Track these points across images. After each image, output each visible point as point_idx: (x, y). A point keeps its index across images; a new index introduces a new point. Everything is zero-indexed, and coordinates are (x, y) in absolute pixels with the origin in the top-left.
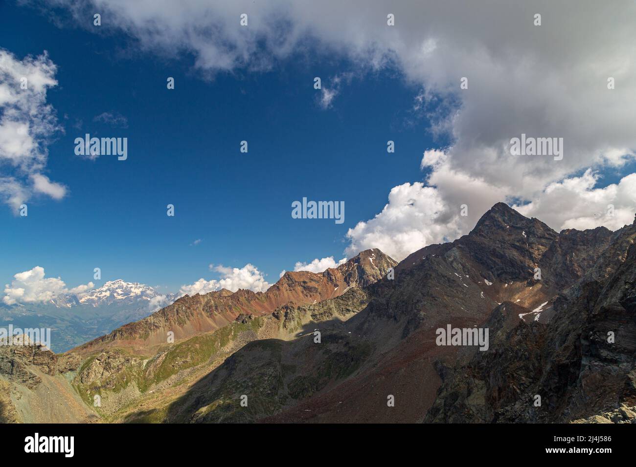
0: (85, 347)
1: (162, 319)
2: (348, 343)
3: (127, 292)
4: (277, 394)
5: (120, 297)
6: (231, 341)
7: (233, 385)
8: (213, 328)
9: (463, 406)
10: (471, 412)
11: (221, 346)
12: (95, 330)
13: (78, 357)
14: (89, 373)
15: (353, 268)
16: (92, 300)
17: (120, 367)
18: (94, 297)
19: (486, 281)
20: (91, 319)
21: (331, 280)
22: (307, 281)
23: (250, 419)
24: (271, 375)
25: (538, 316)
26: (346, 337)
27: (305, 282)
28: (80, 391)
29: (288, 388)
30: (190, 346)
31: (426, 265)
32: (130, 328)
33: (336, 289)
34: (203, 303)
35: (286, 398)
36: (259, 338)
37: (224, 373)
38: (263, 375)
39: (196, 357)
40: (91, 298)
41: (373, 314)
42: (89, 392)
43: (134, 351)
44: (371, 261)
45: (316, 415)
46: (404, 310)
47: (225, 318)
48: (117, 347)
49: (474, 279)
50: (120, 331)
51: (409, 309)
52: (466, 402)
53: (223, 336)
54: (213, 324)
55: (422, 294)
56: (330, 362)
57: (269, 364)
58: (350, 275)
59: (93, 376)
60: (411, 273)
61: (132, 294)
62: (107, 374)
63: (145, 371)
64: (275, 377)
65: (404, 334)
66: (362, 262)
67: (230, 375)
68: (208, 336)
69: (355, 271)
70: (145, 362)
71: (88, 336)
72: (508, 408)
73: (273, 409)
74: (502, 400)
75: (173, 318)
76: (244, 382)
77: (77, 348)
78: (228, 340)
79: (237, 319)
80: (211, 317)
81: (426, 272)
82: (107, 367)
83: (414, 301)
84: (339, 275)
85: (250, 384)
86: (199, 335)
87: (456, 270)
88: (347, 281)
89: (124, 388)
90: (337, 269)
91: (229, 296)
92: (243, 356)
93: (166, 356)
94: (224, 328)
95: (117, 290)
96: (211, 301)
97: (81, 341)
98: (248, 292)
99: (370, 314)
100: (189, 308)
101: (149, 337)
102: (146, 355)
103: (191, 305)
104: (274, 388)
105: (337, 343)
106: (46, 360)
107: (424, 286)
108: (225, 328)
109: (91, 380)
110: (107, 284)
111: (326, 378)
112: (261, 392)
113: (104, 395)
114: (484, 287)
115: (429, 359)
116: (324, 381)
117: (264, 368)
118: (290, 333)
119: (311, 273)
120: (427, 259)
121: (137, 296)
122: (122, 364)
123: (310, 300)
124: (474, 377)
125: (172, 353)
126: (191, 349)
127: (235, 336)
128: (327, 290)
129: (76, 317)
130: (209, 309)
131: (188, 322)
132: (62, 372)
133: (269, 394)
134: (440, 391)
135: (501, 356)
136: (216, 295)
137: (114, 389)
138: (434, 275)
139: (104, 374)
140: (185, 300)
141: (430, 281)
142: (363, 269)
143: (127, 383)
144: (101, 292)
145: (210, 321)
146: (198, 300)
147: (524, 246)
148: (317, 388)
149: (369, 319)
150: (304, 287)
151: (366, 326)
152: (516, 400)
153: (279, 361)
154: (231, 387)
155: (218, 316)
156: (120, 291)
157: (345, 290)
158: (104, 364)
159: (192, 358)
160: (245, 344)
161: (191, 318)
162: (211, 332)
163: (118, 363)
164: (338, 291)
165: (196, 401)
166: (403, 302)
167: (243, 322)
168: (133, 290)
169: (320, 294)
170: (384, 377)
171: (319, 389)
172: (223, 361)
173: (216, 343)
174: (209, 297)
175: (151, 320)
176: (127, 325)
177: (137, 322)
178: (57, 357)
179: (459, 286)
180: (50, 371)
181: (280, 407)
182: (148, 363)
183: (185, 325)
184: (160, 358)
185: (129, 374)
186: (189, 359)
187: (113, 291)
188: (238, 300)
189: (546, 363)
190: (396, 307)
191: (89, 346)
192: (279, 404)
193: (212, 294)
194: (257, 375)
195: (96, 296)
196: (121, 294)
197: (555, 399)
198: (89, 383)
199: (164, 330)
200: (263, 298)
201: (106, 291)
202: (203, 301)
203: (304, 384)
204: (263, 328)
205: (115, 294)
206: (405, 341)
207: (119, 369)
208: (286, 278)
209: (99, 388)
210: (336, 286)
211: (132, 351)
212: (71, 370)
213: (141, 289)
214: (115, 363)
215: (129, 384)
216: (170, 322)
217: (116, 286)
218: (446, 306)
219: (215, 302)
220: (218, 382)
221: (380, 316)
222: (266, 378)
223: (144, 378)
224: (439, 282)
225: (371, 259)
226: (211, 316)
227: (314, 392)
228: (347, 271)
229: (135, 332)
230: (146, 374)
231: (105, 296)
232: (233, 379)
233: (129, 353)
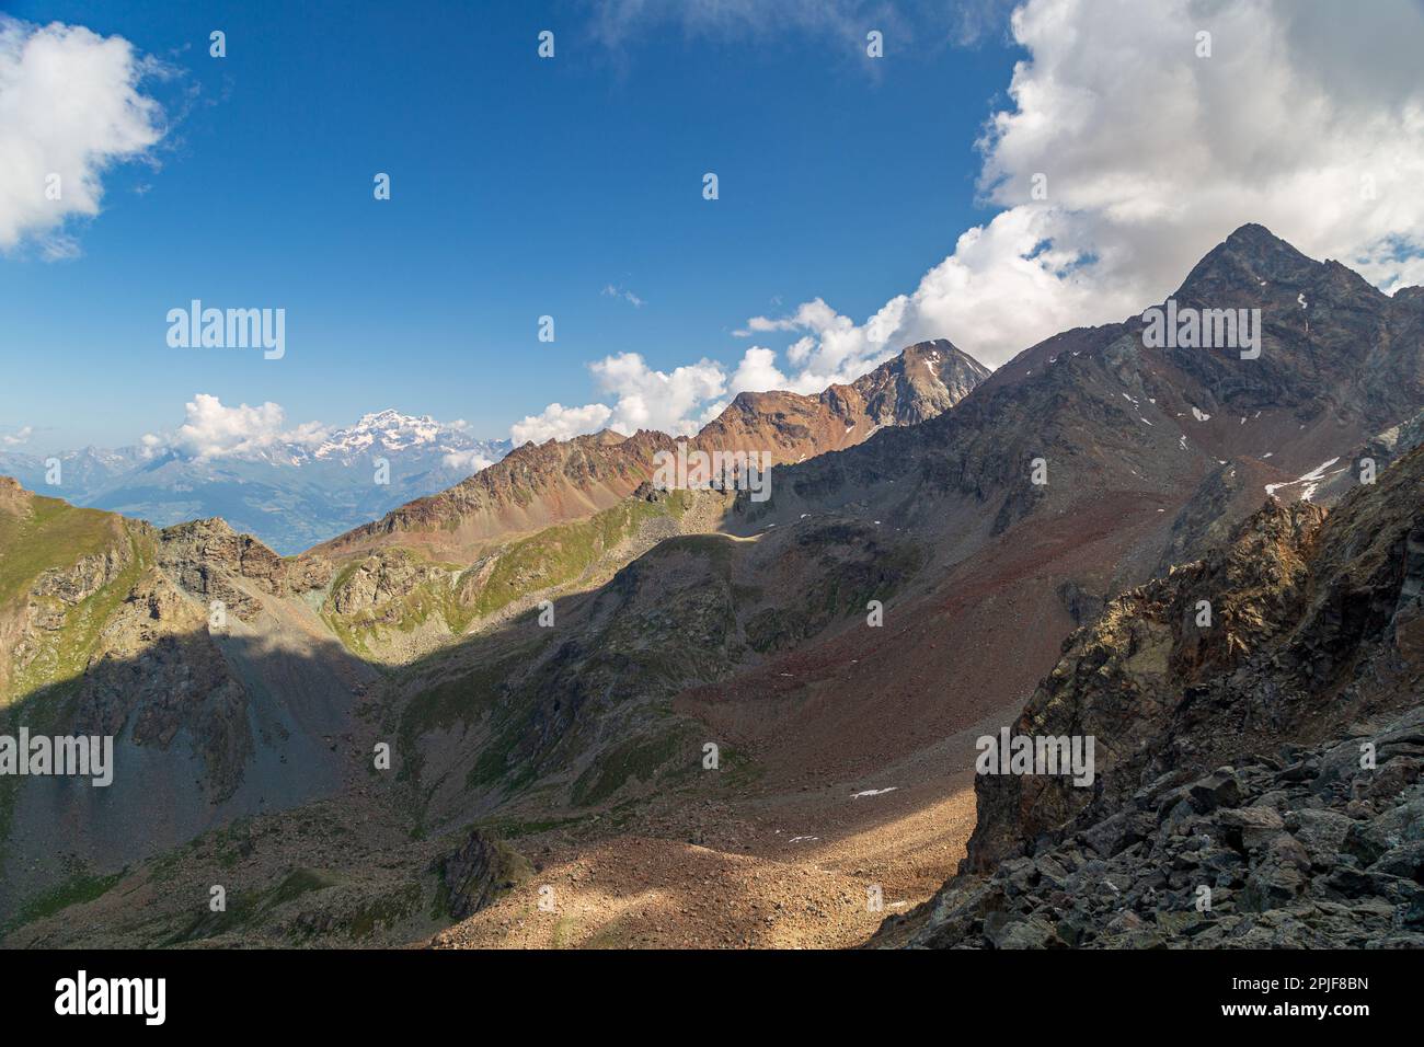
0: (336, 544)
1: (483, 492)
2: (872, 544)
3: (407, 438)
4: (723, 643)
5: (394, 446)
6: (626, 538)
7: (634, 623)
8: (588, 511)
9: (1117, 674)
10: (1134, 687)
11: (606, 546)
12: (352, 513)
13: (325, 563)
14: (349, 594)
15: (888, 383)
16: (340, 451)
17: (409, 583)
18: (342, 446)
19: (1196, 412)
20: (342, 490)
21: (839, 410)
22: (784, 412)
23: (669, 687)
24: (711, 605)
25: (1312, 489)
26: (869, 530)
27: (780, 416)
28: (336, 626)
29: (747, 631)
30: (543, 546)
31: (1058, 375)
32: (421, 510)
33: (848, 430)
34: (565, 460)
35: (740, 650)
36: (684, 532)
37: (613, 600)
38: (693, 605)
39: (557, 567)
40: (337, 447)
41: (931, 484)
42: (354, 630)
43: (433, 554)
44: (931, 367)
45: (803, 685)
46: (1000, 474)
47: (613, 490)
48: (398, 544)
49: (1167, 407)
50: (401, 514)
51: (1013, 472)
52: (1125, 667)
53: (609, 525)
54: (588, 502)
55: (1043, 440)
56: (835, 582)
57: (707, 583)
58: (881, 399)
59: (358, 600)
60: (1021, 395)
61: (418, 441)
62: (384, 597)
63: (458, 592)
64: (718, 610)
65: (996, 526)
66: (909, 371)
67: (626, 603)
68: (579, 527)
69: (891, 391)
70: (456, 575)
71: (339, 523)
72: (1219, 681)
73: (716, 670)
74: (1205, 666)
75: (505, 488)
76: (656, 618)
77: (321, 547)
78: (619, 535)
79: (637, 493)
80: (583, 489)
81: (1055, 393)
82: (383, 582)
83: (1024, 456)
84: (856, 400)
85: (668, 622)
86: (559, 523)
87: (1126, 387)
88: (873, 412)
89: (420, 624)
90: (852, 386)
91: (617, 446)
92: (652, 566)
93: (498, 563)
94: (610, 510)
95: (387, 432)
96: (580, 456)
97: (327, 534)
98: (658, 435)
99: (924, 484)
100: (536, 470)
101: (460, 526)
102: (457, 562)
103: (539, 463)
104: (717, 631)
105: (849, 543)
106: (266, 568)
107: (1049, 423)
108: (612, 511)
109: (355, 607)
110: (365, 420)
111: (825, 614)
112: (692, 638)
113: (381, 635)
114: (1190, 427)
115: (1050, 578)
116: (820, 618)
117: (696, 592)
118: (748, 521)
119: (794, 396)
120: (1060, 361)
121: (428, 444)
122: (411, 578)
123: (792, 455)
124: (1148, 616)
125: (507, 559)
126: (546, 552)
127: (634, 527)
128: (829, 431)
129: (312, 485)
130: (577, 470)
131: (535, 497)
132: (298, 591)
133: (707, 641)
134: (1069, 644)
135: (1213, 573)
136: (590, 443)
137: (401, 625)
138: (1073, 398)
139: (379, 597)
140: (526, 452)
141: (1063, 411)
142: (911, 385)
143: (424, 614)
144: (356, 435)
145: (580, 496)
146: (554, 452)
147: (1299, 329)
148: (806, 634)
149: (922, 494)
150: (779, 427)
151: (913, 509)
152: (1238, 665)
153: (728, 579)
154: (630, 626)
155: (597, 485)
156: (392, 433)
157: (870, 433)
158: (377, 578)
159: (548, 569)
160: (654, 544)
161: (542, 490)
162: (584, 520)
163: (404, 576)
164: (854, 433)
165: (560, 652)
166: (999, 457)
167: (649, 499)
168: (418, 431)
169: (813, 440)
170: (948, 614)
171: (810, 634)
172: (612, 577)
173: (596, 541)
174: (576, 447)
175: (461, 493)
176: (414, 503)
177: (432, 496)
178: (286, 561)
179: (1131, 422)
180: (276, 588)
181: (729, 667)
182: (462, 577)
183: (531, 505)
184: (486, 569)
185: (426, 598)
186: (542, 571)
187: (379, 434)
188: (638, 453)
189: (1318, 591)
190: (983, 470)
191: (344, 542)
192: (727, 661)
193: (583, 440)
194: (682, 604)
195: (347, 444)
196: (397, 440)
197: (1327, 665)
198: (352, 613)
199: (489, 514)
201: (365, 434)
202: (565, 455)
203: (777, 625)
204: (692, 512)
205: (384, 441)
206: (998, 540)
207: (406, 589)
208: (741, 406)
209: (373, 622)
210: (849, 422)
211: (428, 555)
212: (315, 587)
213: (435, 431)
214: (396, 576)
215: (429, 616)
216: (500, 497)
217: (384, 423)
218: (1096, 468)
219: (589, 456)
220: (603, 616)
221: (944, 488)
222: (701, 612)
223: (458, 606)
224: (1084, 414)
225: (929, 364)
226: (582, 485)
227: (799, 640)
228: (874, 390)
229: (431, 517)
230: (458, 599)
231: (365, 443)
232: (632, 611)
233: (423, 557)
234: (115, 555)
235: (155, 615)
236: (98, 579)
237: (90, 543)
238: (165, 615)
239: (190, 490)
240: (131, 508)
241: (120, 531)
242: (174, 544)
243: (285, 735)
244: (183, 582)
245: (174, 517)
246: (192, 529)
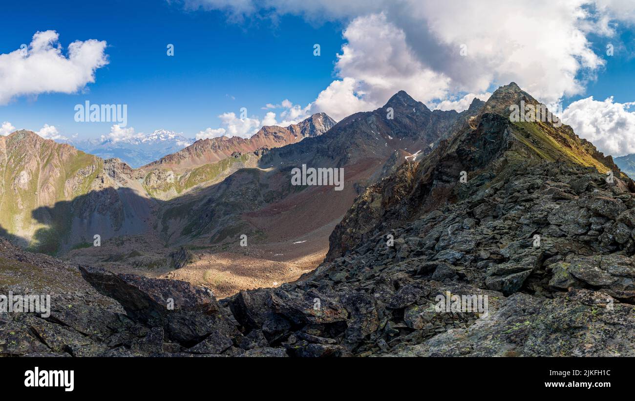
0: (147, 166)
1: (187, 153)
3: (166, 137)
4: (256, 200)
5: (163, 139)
6: (228, 168)
7: (230, 193)
8: (218, 160)
9: (368, 208)
10: (372, 211)
11: (223, 170)
12: (151, 158)
13: (144, 171)
14: (150, 180)
15: (307, 124)
16: (148, 141)
19: (389, 137)
20: (149, 151)
21: (293, 132)
22: (277, 132)
23: (240, 212)
24: (253, 189)
25: (415, 158)
27: (275, 133)
28: (146, 189)
29: (264, 197)
30: (204, 170)
31: (355, 124)
32: (170, 158)
33: (295, 138)
34: (211, 144)
35: (262, 202)
36: (246, 167)
37: (224, 186)
38: (248, 188)
39: (208, 176)
40: (148, 139)
41: (319, 154)
42: (151, 190)
44: (320, 120)
45: (280, 213)
46: (339, 152)
47: (225, 154)
48: (163, 167)
49: (383, 135)
51: (342, 152)
52: (370, 206)
53: (223, 164)
54: (218, 157)
55: (350, 143)
57: (252, 183)
58: (305, 129)
59: (152, 182)
60: (345, 129)
61: (169, 138)
62: (159, 181)
63: (179, 182)
64: (255, 190)
66: (314, 121)
67: (228, 187)
68: (215, 164)
69: (308, 127)
70: (179, 177)
71: (148, 161)
72: (393, 208)
73: (254, 208)
74: (390, 204)
75: (193, 152)
76: (237, 192)
77: (143, 167)
78: (227, 167)
79: (232, 155)
81: (354, 130)
82: (159, 178)
84: (298, 129)
85: (240, 193)
86: (209, 163)
87: (372, 129)
88: (303, 133)
89: (169, 190)
90: (297, 125)
91: (227, 141)
92: (236, 177)
93: (191, 174)
96: (215, 143)
97: (145, 163)
98: (239, 138)
99: (317, 154)
100: (203, 147)
101: (181, 163)
102: (179, 173)
103: (203, 145)
104: (255, 196)
106: (129, 172)
107: (352, 138)
108: (225, 160)
109: (151, 184)
110: (155, 132)
111: (287, 192)
112: (247, 198)
113: (158, 192)
114: (388, 140)
115: (351, 182)
117: (249, 185)
118: (265, 164)
119: (280, 127)
120: (356, 121)
121: (172, 139)
123: (279, 145)
124: (376, 192)
125: (193, 173)
127: (231, 165)
128: (290, 138)
129: (141, 150)
130: (214, 148)
131: (202, 155)
132: (137, 179)
133: (252, 199)
134: (356, 200)
135: (392, 180)
136: (218, 140)
137: (164, 190)
138: (359, 131)
140: (199, 142)
141: (356, 135)
142: (314, 125)
143: (170, 187)
144: (153, 136)
145: (215, 155)
146: (208, 142)
147: (413, 117)
148: (281, 198)
149: (316, 157)
150: (275, 136)
151: (314, 161)
152: (397, 203)
153: (258, 181)
155: (220, 152)
156: (162, 136)
157: (302, 139)
158: (157, 176)
159: (205, 176)
160: (237, 170)
161: (204, 153)
162: (216, 162)
163: (165, 176)
164: (297, 139)
165: (208, 201)
166: (338, 147)
167: (236, 157)
168: (169, 135)
169: (285, 141)
171: (283, 198)
172: (224, 180)
173: (220, 169)
174: (215, 141)
175: (181, 153)
176: (168, 156)
177: (173, 154)
178: (134, 170)
179: (373, 139)
180: (131, 177)
181: (258, 207)
182: (181, 177)
183: (201, 157)
184: (187, 176)
185: (171, 183)
186: (204, 177)
187: (159, 136)
188: (233, 143)
189: (416, 184)
190: (334, 151)
191: (149, 166)
192: (258, 205)
193: (217, 139)
194: (244, 188)
195: (150, 139)
197: (417, 202)
198: (151, 186)
199: (189, 159)
200: (248, 143)
201: (155, 136)
202: (211, 143)
203: (273, 195)
204: (248, 161)
205: (160, 138)
207: (165, 180)
208: (264, 130)
209: (156, 189)
210: (296, 136)
211: (171, 171)
212: (141, 178)
213: (174, 135)
214: (163, 176)
216: (192, 155)
217: (161, 132)
218: (364, 151)
219: (218, 144)
220: (221, 191)
221: (323, 156)
222: (250, 191)
223: (179, 186)
224: (361, 136)
226: (216, 152)
227: (279, 200)
228: (303, 126)
229: (173, 160)
230: (180, 184)
231: (155, 138)
232: (230, 190)
234: (94, 166)
235: (103, 182)
236: (91, 171)
237: (89, 162)
238: (105, 182)
239: (111, 150)
240: (98, 154)
241: (95, 159)
242: (107, 164)
243: (133, 216)
244: (109, 174)
245: (107, 157)
246: (111, 161)
